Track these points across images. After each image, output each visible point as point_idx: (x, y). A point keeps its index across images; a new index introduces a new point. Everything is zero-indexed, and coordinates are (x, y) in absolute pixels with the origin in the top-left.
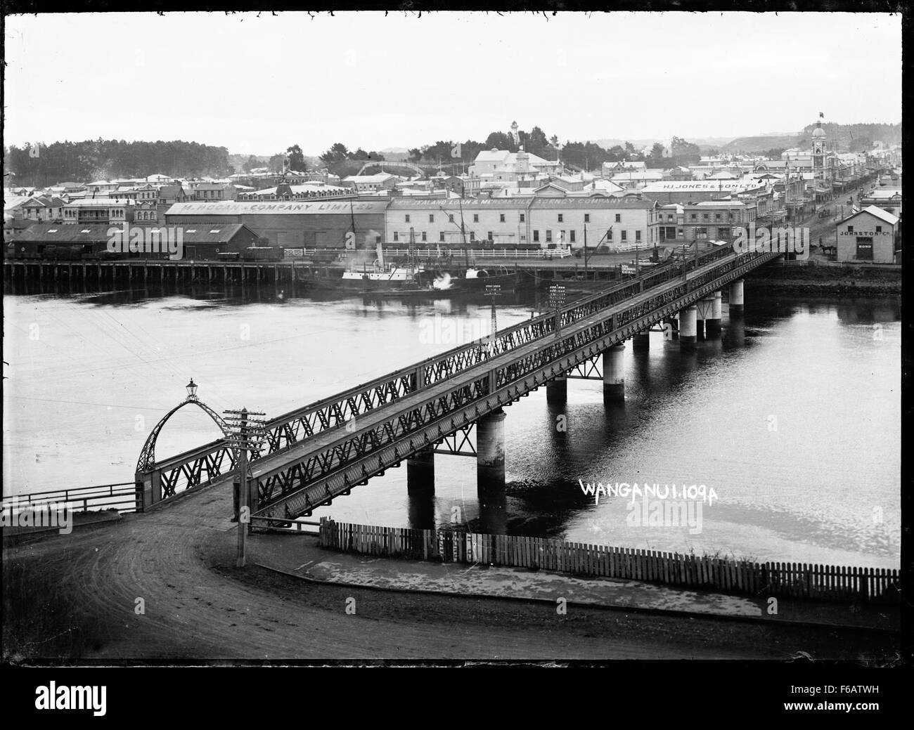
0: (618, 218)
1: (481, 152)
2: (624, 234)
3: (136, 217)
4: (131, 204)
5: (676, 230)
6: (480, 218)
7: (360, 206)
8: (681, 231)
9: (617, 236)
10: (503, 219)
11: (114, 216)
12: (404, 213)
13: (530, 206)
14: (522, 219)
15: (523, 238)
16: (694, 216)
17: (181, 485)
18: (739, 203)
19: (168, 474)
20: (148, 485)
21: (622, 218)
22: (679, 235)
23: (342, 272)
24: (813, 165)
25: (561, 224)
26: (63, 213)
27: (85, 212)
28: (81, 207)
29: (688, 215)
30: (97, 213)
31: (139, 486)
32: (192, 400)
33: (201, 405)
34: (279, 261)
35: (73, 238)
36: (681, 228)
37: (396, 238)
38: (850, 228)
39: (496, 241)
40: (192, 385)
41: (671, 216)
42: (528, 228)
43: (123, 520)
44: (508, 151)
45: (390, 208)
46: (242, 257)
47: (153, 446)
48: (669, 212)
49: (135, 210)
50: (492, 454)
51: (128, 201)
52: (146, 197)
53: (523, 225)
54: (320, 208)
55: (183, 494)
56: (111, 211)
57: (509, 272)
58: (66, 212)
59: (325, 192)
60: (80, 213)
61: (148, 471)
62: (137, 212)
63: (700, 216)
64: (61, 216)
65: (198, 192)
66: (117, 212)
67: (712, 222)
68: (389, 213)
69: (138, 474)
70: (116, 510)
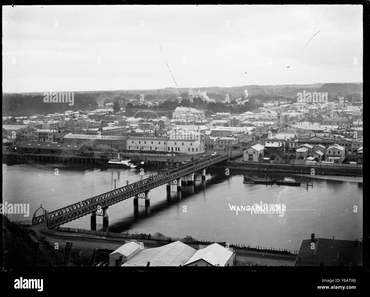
0: (191, 144)
1: (177, 107)
2: (193, 149)
3: (56, 136)
4: (55, 132)
5: (214, 146)
6: (153, 143)
7: (120, 137)
8: (215, 146)
9: (191, 150)
10: (159, 143)
11: (49, 135)
12: (132, 140)
13: (167, 140)
14: (165, 144)
15: (165, 149)
16: (219, 142)
17: (40, 221)
18: (233, 138)
19: (38, 219)
20: (34, 220)
21: (193, 144)
22: (215, 148)
23: (109, 160)
24: (277, 118)
25: (176, 145)
26: (34, 134)
27: (41, 134)
28: (39, 132)
29: (217, 142)
30: (44, 134)
31: (33, 221)
32: (41, 207)
33: (42, 208)
34: (93, 156)
35: (35, 147)
36: (215, 145)
37: (130, 148)
38: (247, 152)
39: (157, 150)
40: (41, 205)
41: (212, 142)
42: (167, 147)
43: (30, 226)
44: (186, 107)
45: (128, 139)
46: (82, 155)
47: (35, 215)
48: (212, 141)
49: (56, 134)
50: (105, 216)
51: (54, 131)
52: (62, 124)
53: (165, 145)
54: (108, 138)
55: (40, 222)
56: (48, 134)
57: (153, 162)
58: (35, 134)
59: (114, 129)
60: (39, 134)
61: (34, 218)
62: (56, 135)
63: (220, 142)
64: (33, 134)
65: (79, 124)
66: (50, 134)
67: (224, 144)
68: (128, 140)
69: (33, 219)
70: (29, 224)
